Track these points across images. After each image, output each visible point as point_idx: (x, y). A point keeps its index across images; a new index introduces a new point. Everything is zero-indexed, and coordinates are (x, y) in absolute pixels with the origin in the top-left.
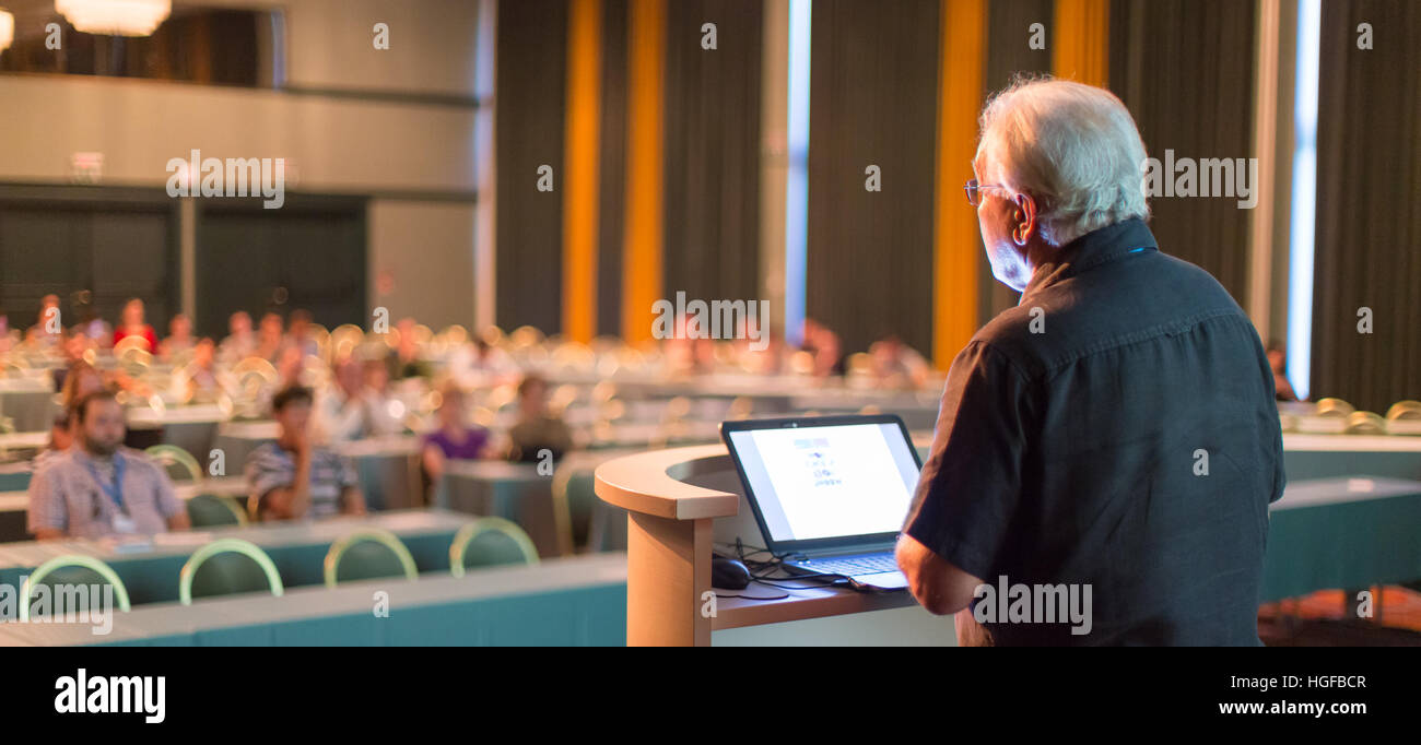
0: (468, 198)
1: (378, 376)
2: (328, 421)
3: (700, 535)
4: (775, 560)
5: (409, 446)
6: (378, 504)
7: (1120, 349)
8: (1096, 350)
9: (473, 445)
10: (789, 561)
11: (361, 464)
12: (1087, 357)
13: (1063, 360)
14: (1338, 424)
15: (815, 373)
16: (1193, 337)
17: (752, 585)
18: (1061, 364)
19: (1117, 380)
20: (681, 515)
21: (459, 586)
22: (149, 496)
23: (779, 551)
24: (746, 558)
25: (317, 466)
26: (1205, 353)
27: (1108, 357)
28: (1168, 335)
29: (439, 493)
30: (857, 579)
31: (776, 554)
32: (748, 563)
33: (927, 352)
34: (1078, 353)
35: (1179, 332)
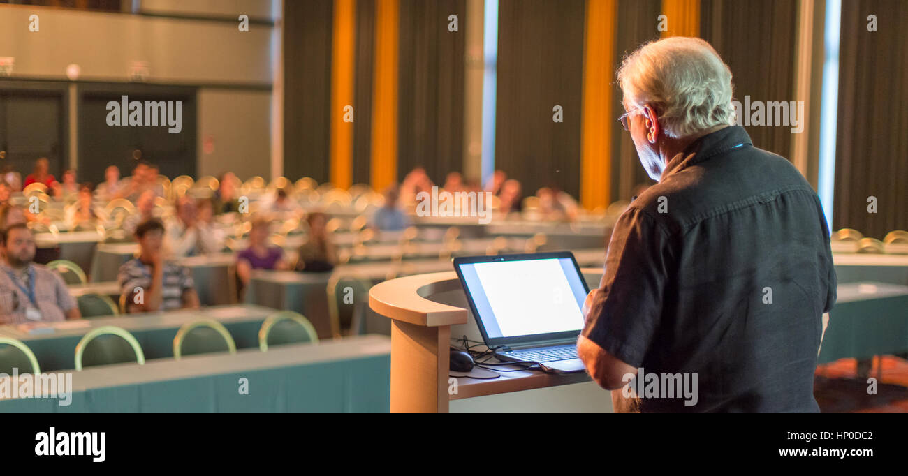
0: (267, 89)
1: (206, 211)
2: (174, 243)
3: (442, 337)
4: (490, 351)
5: (229, 260)
6: (208, 301)
7: (729, 213)
8: (714, 214)
9: (271, 260)
10: (499, 352)
11: (195, 271)
12: (708, 219)
13: (692, 221)
14: (852, 246)
15: (502, 210)
16: (777, 205)
17: (475, 369)
18: (691, 224)
19: (727, 236)
20: (430, 323)
21: (265, 358)
22: (52, 293)
23: (493, 345)
24: (470, 349)
25: (167, 274)
26: (784, 216)
27: (721, 218)
28: (760, 203)
29: (248, 292)
30: (545, 364)
31: (491, 347)
32: (471, 353)
33: (577, 196)
34: (702, 216)
35: (768, 201)
